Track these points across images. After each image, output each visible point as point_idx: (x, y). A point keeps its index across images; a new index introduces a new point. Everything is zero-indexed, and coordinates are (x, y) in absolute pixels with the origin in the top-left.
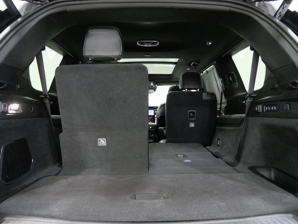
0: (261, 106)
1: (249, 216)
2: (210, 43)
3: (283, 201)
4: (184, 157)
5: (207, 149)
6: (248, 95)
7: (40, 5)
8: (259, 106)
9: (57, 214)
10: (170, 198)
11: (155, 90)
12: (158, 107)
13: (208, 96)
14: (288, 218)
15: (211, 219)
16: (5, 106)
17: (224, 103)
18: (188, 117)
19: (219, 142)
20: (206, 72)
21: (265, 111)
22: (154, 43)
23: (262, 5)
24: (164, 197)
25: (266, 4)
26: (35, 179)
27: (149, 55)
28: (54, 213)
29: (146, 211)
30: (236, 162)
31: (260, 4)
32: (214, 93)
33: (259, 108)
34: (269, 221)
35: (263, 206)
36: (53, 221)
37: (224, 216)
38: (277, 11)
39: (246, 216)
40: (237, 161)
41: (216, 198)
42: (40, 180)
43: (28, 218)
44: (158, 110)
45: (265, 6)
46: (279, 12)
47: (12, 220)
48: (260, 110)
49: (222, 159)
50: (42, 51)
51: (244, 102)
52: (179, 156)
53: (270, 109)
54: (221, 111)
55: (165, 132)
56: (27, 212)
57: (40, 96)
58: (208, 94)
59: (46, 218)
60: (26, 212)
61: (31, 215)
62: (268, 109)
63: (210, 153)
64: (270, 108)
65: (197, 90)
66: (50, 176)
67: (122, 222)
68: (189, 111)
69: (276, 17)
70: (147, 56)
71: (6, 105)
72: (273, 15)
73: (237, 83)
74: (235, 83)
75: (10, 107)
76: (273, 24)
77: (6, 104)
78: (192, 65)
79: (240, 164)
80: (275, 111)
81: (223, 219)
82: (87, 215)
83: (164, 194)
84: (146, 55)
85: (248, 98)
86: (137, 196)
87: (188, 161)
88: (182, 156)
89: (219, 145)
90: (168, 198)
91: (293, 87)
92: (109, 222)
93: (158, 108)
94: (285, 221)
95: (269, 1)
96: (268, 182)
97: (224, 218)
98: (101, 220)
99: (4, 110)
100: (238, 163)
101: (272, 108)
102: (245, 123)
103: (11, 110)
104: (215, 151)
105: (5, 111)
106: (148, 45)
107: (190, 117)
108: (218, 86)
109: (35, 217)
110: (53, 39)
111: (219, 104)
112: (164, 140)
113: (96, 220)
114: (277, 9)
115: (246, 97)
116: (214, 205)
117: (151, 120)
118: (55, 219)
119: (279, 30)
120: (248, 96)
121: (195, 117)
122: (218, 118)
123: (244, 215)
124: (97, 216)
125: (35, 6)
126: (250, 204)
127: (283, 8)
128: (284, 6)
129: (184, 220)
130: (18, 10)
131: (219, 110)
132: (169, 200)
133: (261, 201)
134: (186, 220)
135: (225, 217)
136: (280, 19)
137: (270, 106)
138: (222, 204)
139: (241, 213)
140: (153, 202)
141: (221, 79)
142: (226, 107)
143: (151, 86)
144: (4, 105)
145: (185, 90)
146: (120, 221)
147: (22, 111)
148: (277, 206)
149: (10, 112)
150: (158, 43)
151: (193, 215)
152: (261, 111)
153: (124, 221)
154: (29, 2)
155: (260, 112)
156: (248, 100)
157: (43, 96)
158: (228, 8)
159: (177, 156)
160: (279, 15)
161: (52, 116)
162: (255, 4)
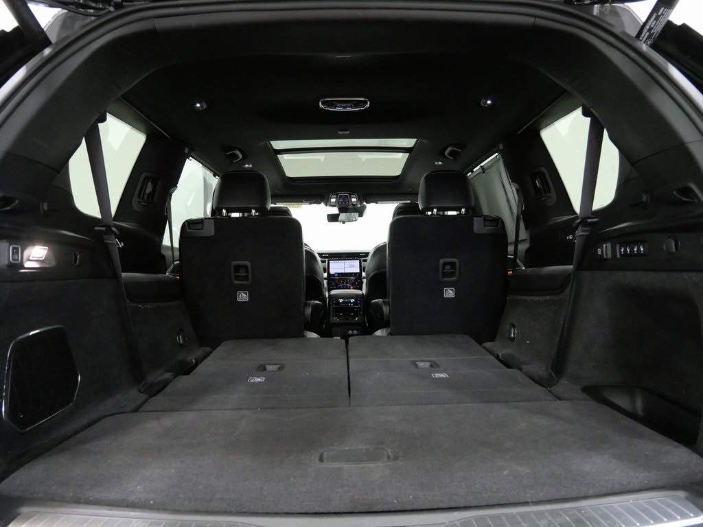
0: (609, 245)
1: (586, 497)
2: (489, 102)
3: (664, 461)
4: (431, 366)
5: (485, 348)
6: (579, 221)
7: (93, 18)
8: (604, 246)
9: (140, 499)
10: (401, 458)
11: (361, 215)
12: (368, 253)
13: (485, 226)
14: (677, 499)
15: (498, 505)
16: (15, 251)
17: (523, 241)
18: (441, 275)
19: (514, 332)
20: (481, 170)
21: (618, 256)
22: (357, 104)
23: (608, 13)
24: (389, 458)
25: (618, 10)
26: (85, 420)
27: (347, 131)
28: (135, 497)
29: (346, 488)
30: (554, 376)
31: (603, 10)
32: (500, 218)
33: (606, 250)
34: (632, 507)
35: (617, 472)
36: (132, 514)
37: (529, 497)
38: (642, 24)
39: (579, 496)
40: (556, 376)
41: (508, 457)
42: (97, 424)
43: (73, 508)
44: (368, 261)
45: (615, 13)
46: (647, 27)
47: (38, 513)
48: (606, 255)
49: (520, 369)
50: (99, 124)
51: (571, 237)
52: (421, 364)
53: (630, 251)
54: (518, 261)
55: (386, 309)
56: (71, 495)
57: (96, 228)
58: (485, 220)
59: (116, 508)
60: (68, 496)
61: (80, 501)
62: (625, 250)
63: (492, 357)
64: (630, 248)
65: (460, 211)
66: (122, 413)
67: (293, 513)
68: (442, 261)
69: (641, 39)
70: (342, 135)
71: (17, 249)
72: (634, 33)
73: (553, 194)
74: (548, 195)
75: (26, 253)
76: (633, 55)
77: (19, 246)
78: (449, 154)
79: (564, 381)
80: (644, 255)
81: (526, 503)
82: (211, 500)
83: (389, 450)
84: (341, 131)
85: (580, 228)
86: (325, 455)
87: (442, 375)
88: (427, 365)
89: (512, 339)
90: (396, 458)
91: (684, 199)
92: (262, 513)
93: (370, 255)
94: (669, 506)
95: (623, 3)
96: (629, 419)
97: (528, 503)
98: (245, 510)
99: (13, 259)
100: (559, 378)
101: (635, 250)
102: (574, 285)
103: (29, 260)
104: (504, 352)
105: (17, 262)
106: (345, 108)
107: (445, 275)
108: (508, 201)
109: (91, 506)
110: (123, 96)
111: (511, 243)
112: (384, 330)
113: (233, 510)
114: (644, 21)
115: (574, 225)
116: (505, 472)
117: (353, 284)
118: (135, 510)
119: (649, 68)
120: (580, 223)
121: (457, 273)
122: (510, 276)
123: (575, 494)
124: (233, 501)
125: (83, 19)
126: (586, 469)
127: (657, 19)
128: (660, 14)
129: (436, 507)
130: (43, 29)
131: (512, 257)
132: (401, 464)
133: (614, 461)
134: (439, 507)
135: (529, 500)
136: (649, 43)
137: (631, 244)
138: (523, 470)
139: (566, 489)
140: (363, 467)
141: (516, 185)
142: (528, 251)
143: (353, 205)
144: (13, 249)
145: (432, 211)
146: (286, 511)
147: (53, 263)
148: (649, 472)
149: (27, 264)
150: (369, 103)
151: (456, 496)
152: (610, 255)
153: (298, 512)
154: (69, 10)
155: (607, 260)
156: (579, 232)
157: (103, 229)
158: (531, 20)
159: (416, 365)
160: (648, 33)
161: (124, 275)
162: (592, 9)
